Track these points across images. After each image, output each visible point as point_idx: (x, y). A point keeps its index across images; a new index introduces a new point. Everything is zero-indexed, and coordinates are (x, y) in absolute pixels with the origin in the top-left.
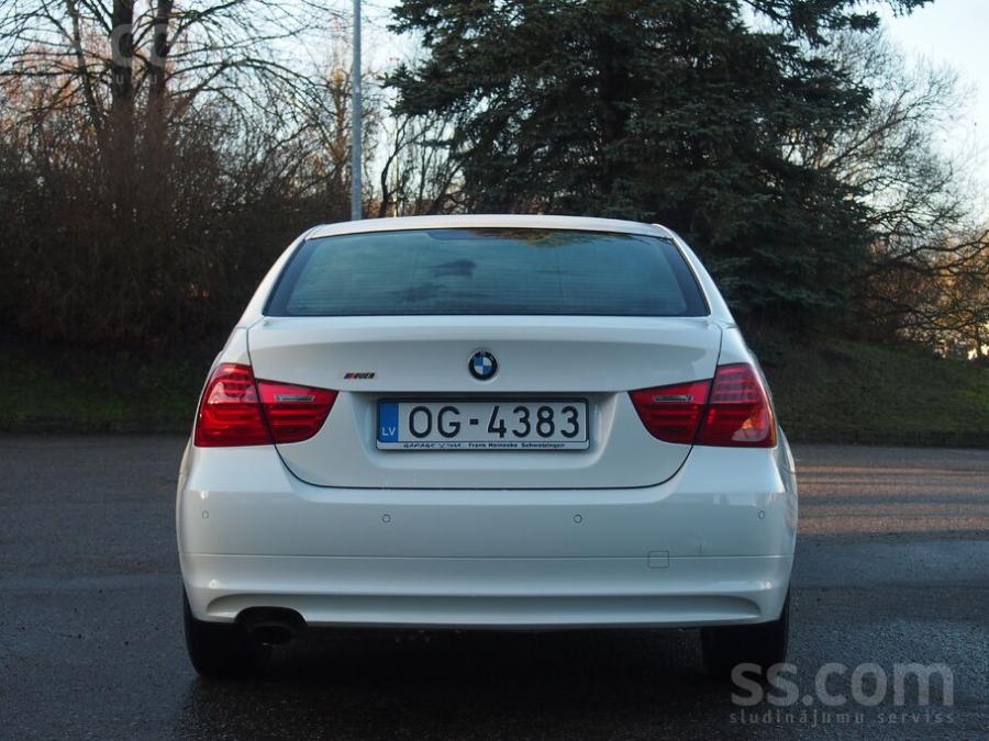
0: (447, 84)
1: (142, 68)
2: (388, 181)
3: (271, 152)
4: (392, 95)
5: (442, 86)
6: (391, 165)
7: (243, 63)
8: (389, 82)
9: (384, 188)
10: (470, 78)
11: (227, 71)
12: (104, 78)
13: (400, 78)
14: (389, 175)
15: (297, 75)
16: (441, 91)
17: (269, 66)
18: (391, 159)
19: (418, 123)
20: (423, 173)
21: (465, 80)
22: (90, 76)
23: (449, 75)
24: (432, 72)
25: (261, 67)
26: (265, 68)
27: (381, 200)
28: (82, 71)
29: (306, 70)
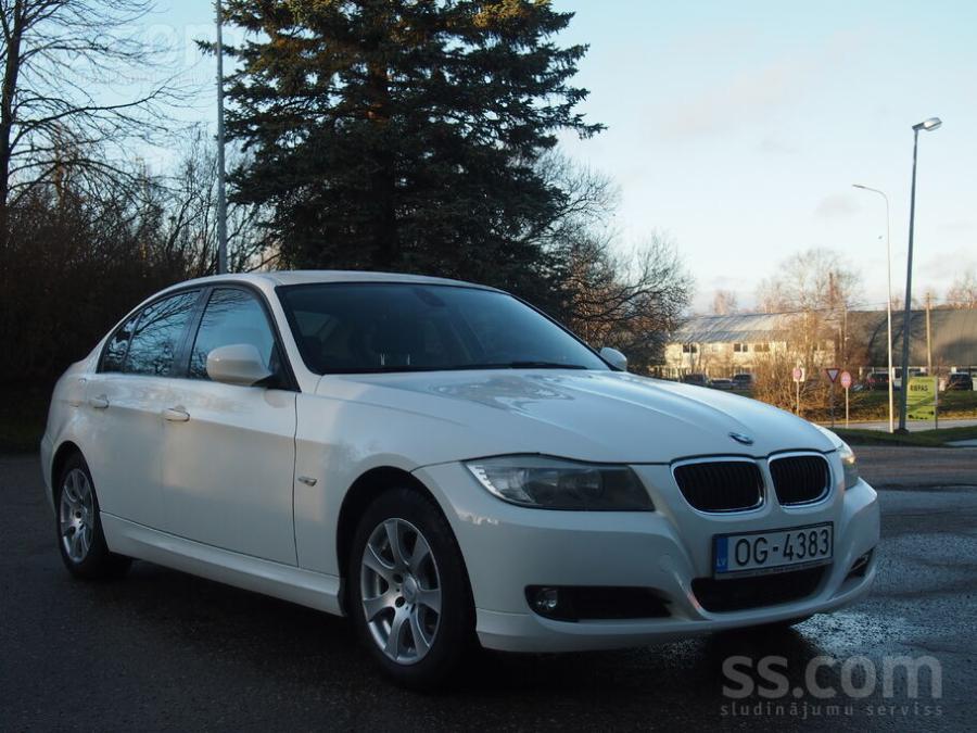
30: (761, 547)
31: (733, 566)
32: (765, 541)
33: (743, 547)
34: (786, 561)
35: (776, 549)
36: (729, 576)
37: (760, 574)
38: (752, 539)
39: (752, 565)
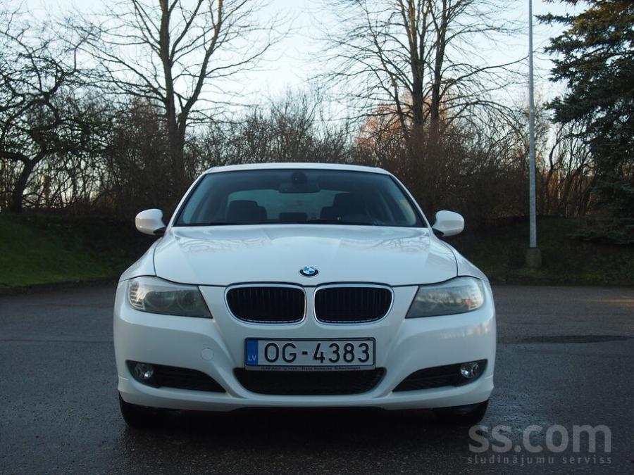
0: (581, 105)
1: (428, 109)
2: (553, 159)
3: (492, 146)
4: (552, 113)
5: (577, 106)
6: (555, 150)
7: (477, 103)
8: (549, 107)
9: (551, 161)
10: (592, 101)
11: (468, 107)
12: (409, 114)
13: (555, 104)
14: (553, 155)
15: (504, 107)
16: (576, 109)
17: (490, 104)
18: (554, 147)
19: (567, 127)
20: (571, 154)
21: (589, 102)
22: (402, 114)
23: (581, 100)
24: (572, 100)
25: (485, 104)
26: (488, 105)
27: (549, 169)
28: (399, 112)
29: (510, 105)
30: (289, 350)
31: (262, 361)
32: (294, 347)
33: (272, 349)
34: (318, 363)
35: (305, 353)
36: (260, 369)
37: (288, 369)
38: (280, 345)
39: (280, 362)
